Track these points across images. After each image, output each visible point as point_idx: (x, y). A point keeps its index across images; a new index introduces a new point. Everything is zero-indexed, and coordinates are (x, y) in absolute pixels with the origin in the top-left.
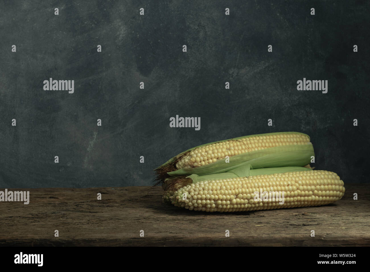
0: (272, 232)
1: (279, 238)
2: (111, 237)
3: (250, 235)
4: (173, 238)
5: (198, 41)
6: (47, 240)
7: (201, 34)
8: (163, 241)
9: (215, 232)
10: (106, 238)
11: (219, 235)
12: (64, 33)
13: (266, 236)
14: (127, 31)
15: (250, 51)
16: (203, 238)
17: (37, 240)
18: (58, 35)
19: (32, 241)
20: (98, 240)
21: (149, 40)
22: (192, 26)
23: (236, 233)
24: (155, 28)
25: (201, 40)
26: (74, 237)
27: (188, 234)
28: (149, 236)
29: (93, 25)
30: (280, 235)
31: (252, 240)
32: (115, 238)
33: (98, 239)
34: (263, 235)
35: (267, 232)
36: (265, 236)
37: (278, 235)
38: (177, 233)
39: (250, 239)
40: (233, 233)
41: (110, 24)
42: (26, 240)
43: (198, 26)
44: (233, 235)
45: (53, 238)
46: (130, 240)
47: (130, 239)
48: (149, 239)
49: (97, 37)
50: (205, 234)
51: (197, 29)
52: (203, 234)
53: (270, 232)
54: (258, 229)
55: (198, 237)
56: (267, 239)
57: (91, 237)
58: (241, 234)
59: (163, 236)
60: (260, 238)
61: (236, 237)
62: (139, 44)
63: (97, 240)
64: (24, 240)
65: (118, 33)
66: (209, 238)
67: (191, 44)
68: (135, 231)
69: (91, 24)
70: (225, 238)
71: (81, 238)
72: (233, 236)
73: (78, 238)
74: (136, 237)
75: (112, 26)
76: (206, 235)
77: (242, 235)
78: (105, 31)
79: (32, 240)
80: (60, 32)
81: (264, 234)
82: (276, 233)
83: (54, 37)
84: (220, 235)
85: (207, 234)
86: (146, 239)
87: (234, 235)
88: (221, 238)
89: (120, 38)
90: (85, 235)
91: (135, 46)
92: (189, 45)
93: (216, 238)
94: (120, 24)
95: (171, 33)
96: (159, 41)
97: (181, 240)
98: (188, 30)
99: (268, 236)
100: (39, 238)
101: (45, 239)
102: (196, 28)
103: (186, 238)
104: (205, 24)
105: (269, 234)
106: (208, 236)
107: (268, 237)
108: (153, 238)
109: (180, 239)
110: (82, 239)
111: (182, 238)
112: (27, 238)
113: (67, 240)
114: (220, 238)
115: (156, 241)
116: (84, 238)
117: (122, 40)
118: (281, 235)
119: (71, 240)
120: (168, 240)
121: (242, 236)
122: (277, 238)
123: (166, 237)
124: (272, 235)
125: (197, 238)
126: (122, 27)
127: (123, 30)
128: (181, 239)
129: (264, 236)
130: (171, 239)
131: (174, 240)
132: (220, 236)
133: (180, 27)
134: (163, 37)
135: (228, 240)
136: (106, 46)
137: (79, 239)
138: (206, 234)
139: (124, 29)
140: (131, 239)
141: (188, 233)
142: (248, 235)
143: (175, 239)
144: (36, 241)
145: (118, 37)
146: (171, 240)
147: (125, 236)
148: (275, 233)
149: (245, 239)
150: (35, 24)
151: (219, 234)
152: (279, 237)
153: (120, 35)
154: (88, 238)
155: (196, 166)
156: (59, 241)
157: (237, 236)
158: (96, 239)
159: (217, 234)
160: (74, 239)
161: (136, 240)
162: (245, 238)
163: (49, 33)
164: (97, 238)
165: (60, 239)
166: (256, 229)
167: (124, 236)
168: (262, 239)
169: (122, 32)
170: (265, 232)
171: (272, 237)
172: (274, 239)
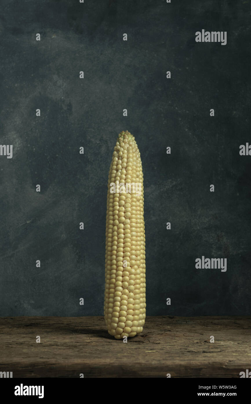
0: (164, 358)
1: (172, 365)
3: (137, 361)
5: (99, 157)
7: (103, 150)
13: (156, 362)
22: (93, 140)
25: (102, 156)
31: (139, 367)
35: (158, 358)
37: (170, 362)
39: (137, 366)
43: (100, 140)
53: (162, 359)
54: (148, 355)
56: (157, 366)
62: (34, 159)
67: (92, 159)
81: (154, 360)
82: (169, 360)
91: (30, 161)
92: (90, 160)
95: (70, 148)
98: (88, 145)
99: (158, 362)
102: (98, 142)
104: (107, 138)
105: (159, 361)
107: (158, 363)
118: (175, 362)
120: (37, 366)
122: (169, 365)
124: (164, 362)
125: (73, 364)
129: (153, 362)
130: (41, 366)
133: (80, 141)
134: (62, 152)
141: (63, 358)
149: (130, 366)
166: (145, 355)
168: (151, 366)
170: (155, 358)
171: (163, 364)
172: (165, 367)
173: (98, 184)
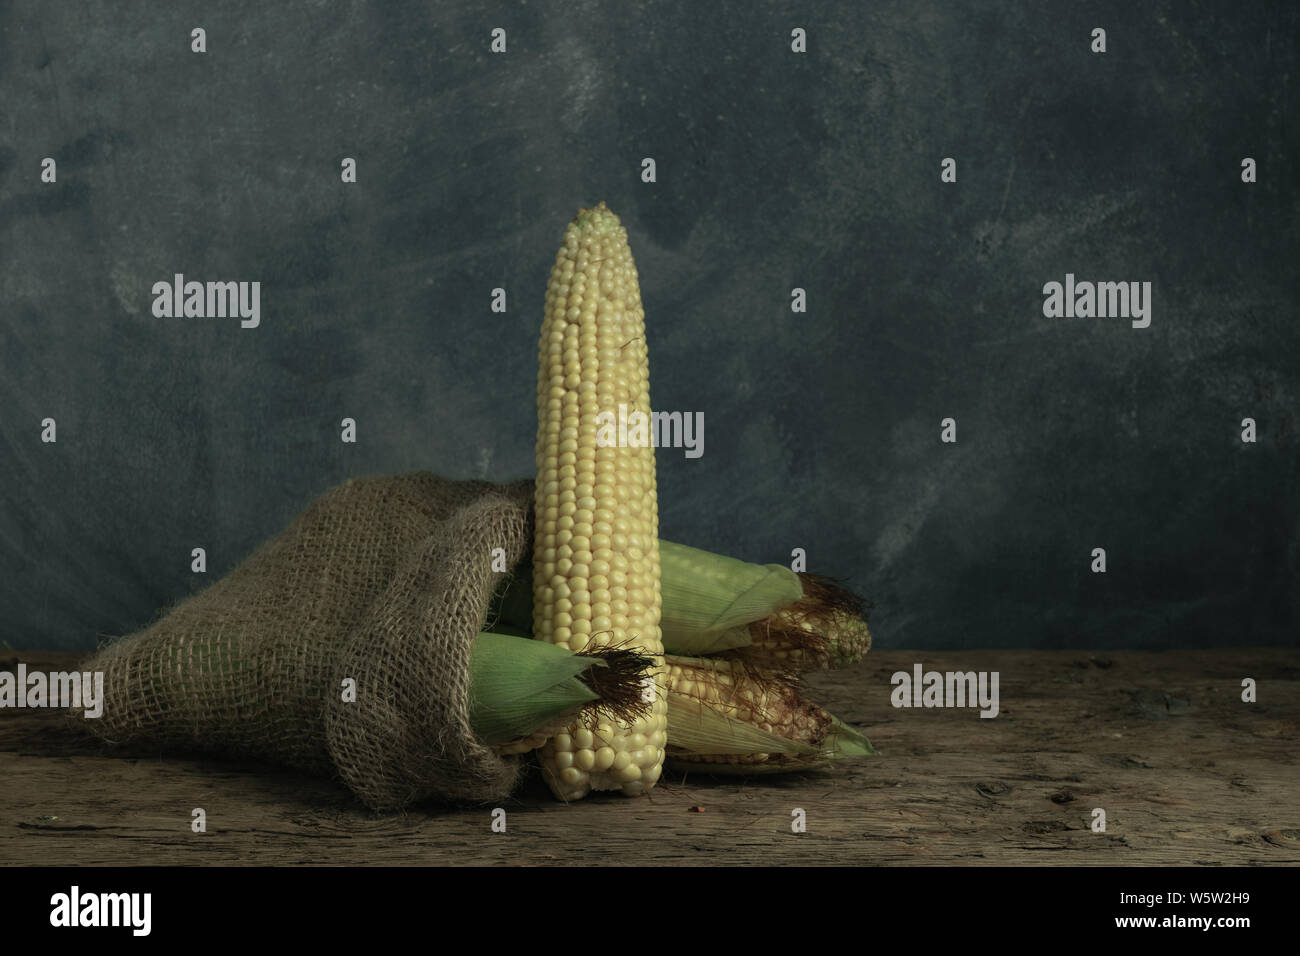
5: (862, 121)
7: (876, 94)
12: (375, 86)
14: (601, 81)
15: (1052, 156)
18: (352, 95)
21: (681, 114)
22: (840, 62)
24: (706, 71)
25: (873, 116)
41: (542, 57)
43: (865, 63)
51: (862, 73)
62: (644, 130)
65: (571, 88)
67: (838, 129)
69: (471, 53)
75: (549, 63)
78: (521, 81)
80: (361, 83)
83: (339, 103)
89: (577, 109)
91: (631, 138)
92: (829, 132)
94: (577, 54)
95: (762, 90)
96: (720, 118)
98: (824, 79)
102: (858, 70)
104: (888, 55)
117: (585, 113)
126: (583, 68)
127: (588, 78)
133: (798, 66)
134: (735, 105)
136: (525, 137)
139: (593, 72)
145: (569, 102)
150: (270, 55)
153: (576, 96)
163: (318, 88)
169: (586, 84)
173: (857, 214)
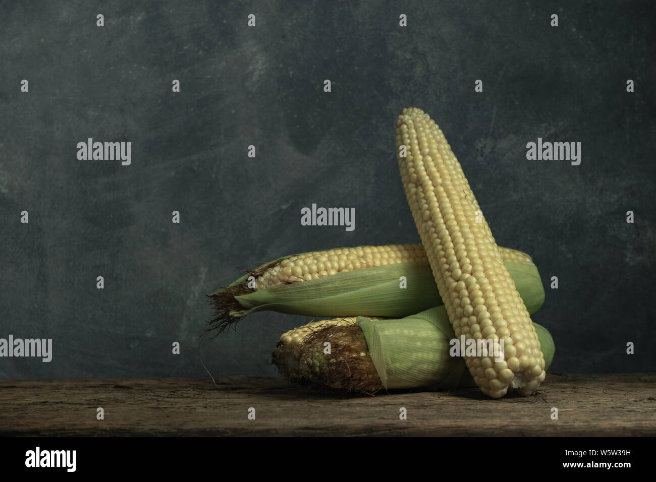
0: (594, 418)
1: (610, 429)
2: (257, 425)
3: (547, 423)
4: (387, 428)
6: (125, 430)
7: (418, 70)
8: (366, 433)
9: (473, 417)
10: (246, 428)
11: (484, 423)
12: (143, 67)
13: (582, 424)
14: (268, 64)
16: (449, 427)
17: (105, 430)
18: (130, 72)
19: (95, 433)
20: (230, 432)
21: (312, 81)
22: (399, 53)
23: (519, 418)
24: (325, 58)
26: (180, 425)
27: (419, 421)
28: (336, 423)
29: (200, 53)
30: (611, 423)
31: (553, 432)
32: (266, 428)
33: (231, 429)
34: (575, 422)
35: (584, 418)
36: (579, 425)
37: (606, 423)
38: (393, 419)
39: (549, 430)
40: (512, 419)
41: (235, 51)
42: (81, 430)
43: (413, 53)
44: (512, 422)
45: (136, 427)
46: (297, 431)
47: (297, 429)
48: (337, 430)
49: (209, 77)
50: (453, 420)
51: (411, 59)
52: (450, 421)
53: (590, 418)
55: (439, 425)
56: (584, 431)
57: (217, 425)
58: (528, 420)
59: (366, 424)
60: (569, 428)
61: (518, 427)
63: (228, 431)
64: (77, 431)
65: (251, 68)
66: (462, 428)
68: (306, 416)
69: (196, 49)
70: (496, 429)
71: (196, 427)
72: (513, 424)
73: (189, 428)
74: (310, 425)
75: (239, 54)
76: (455, 422)
77: (531, 422)
78: (224, 64)
79: (94, 431)
80: (135, 65)
81: (577, 420)
82: (603, 420)
83: (123, 76)
84: (485, 421)
85: (458, 420)
86: (331, 429)
87: (514, 422)
88: (487, 429)
89: (254, 78)
90: (202, 421)
91: (284, 94)
92: (394, 90)
93: (476, 428)
94: (254, 50)
95: (356, 68)
97: (404, 432)
98: (391, 62)
99: (586, 424)
100: (109, 426)
101: (120, 429)
102: (408, 57)
103: (412, 427)
104: (425, 49)
105: (587, 422)
106: (460, 424)
107: (585, 426)
108: (344, 427)
109: (400, 431)
110: (197, 429)
111: (405, 428)
112: (83, 427)
113: (165, 430)
114: (485, 427)
115: (352, 434)
116: (201, 427)
117: (258, 81)
118: (614, 423)
119: (174, 431)
120: (376, 431)
121: (531, 424)
122: (605, 429)
123: (373, 426)
124: (594, 424)
125: (438, 428)
126: (258, 57)
127: (260, 62)
128: (403, 430)
129: (577, 424)
130: (383, 430)
131: (388, 431)
132: (485, 425)
133: (376, 55)
135: (502, 432)
137: (191, 429)
138: (456, 420)
139: (263, 59)
140: (300, 431)
141: (418, 419)
142: (544, 423)
143: (390, 430)
144: (103, 432)
145: (250, 75)
146: (383, 432)
147: (286, 424)
148: (600, 420)
149: (536, 431)
150: (85, 51)
151: (483, 420)
152: (610, 425)
153: (254, 71)
154: (210, 427)
155: (294, 282)
156: (150, 432)
157: (521, 424)
158: (227, 429)
159: (479, 420)
160: (182, 429)
161: (309, 431)
162: (536, 429)
163: (112, 68)
164: (229, 426)
165: (151, 430)
167: (284, 425)
168: (572, 430)
169: (259, 65)
170: (579, 418)
171: (594, 426)
172: (599, 431)
